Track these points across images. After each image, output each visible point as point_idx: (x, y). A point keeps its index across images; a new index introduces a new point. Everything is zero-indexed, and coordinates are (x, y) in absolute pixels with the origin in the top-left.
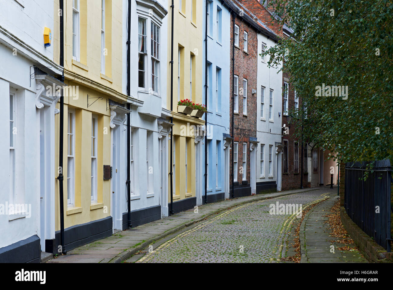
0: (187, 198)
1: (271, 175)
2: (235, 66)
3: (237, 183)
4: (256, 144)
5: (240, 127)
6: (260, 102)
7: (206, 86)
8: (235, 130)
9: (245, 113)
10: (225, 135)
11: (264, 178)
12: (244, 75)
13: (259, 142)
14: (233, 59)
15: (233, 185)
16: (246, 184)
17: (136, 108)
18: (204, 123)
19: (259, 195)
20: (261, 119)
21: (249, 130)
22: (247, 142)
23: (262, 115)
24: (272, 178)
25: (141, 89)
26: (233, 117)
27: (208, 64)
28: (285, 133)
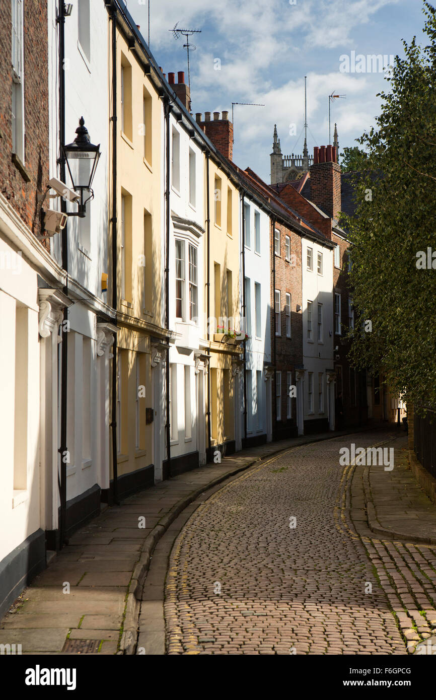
1: (322, 410)
2: (276, 279)
3: (281, 422)
4: (302, 372)
5: (283, 353)
8: (277, 356)
9: (289, 335)
10: (265, 363)
11: (313, 415)
12: (287, 289)
13: (306, 370)
14: (273, 271)
15: (276, 424)
16: (293, 421)
17: (173, 341)
18: (242, 351)
19: (307, 437)
20: (307, 341)
21: (294, 356)
22: (291, 371)
23: (309, 336)
24: (323, 414)
26: (275, 340)
27: (246, 281)
28: (338, 358)
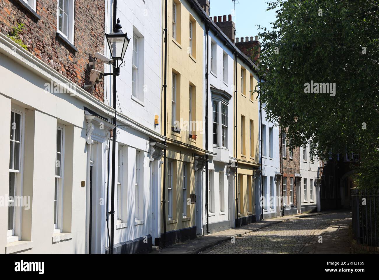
0: (249, 216)
4: (300, 179)
5: (288, 167)
6: (303, 149)
7: (261, 140)
8: (283, 169)
9: (291, 158)
10: (276, 173)
11: (307, 202)
13: (302, 177)
16: (293, 206)
17: (211, 157)
18: (260, 165)
21: (295, 169)
22: (293, 178)
23: (304, 159)
24: (313, 202)
25: (215, 145)
27: (263, 126)
28: (322, 171)
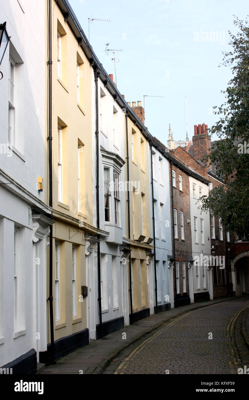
0: (143, 309)
1: (205, 287)
2: (174, 202)
3: (179, 295)
4: (192, 262)
5: (180, 250)
6: (194, 229)
7: (153, 218)
8: (176, 252)
10: (169, 256)
11: (200, 290)
12: (181, 209)
14: (172, 197)
15: (176, 296)
16: (187, 295)
17: (104, 238)
18: (153, 247)
19: (196, 304)
20: (195, 243)
21: (186, 252)
22: (185, 262)
24: (206, 289)
25: (107, 222)
26: (174, 241)
28: (214, 253)
